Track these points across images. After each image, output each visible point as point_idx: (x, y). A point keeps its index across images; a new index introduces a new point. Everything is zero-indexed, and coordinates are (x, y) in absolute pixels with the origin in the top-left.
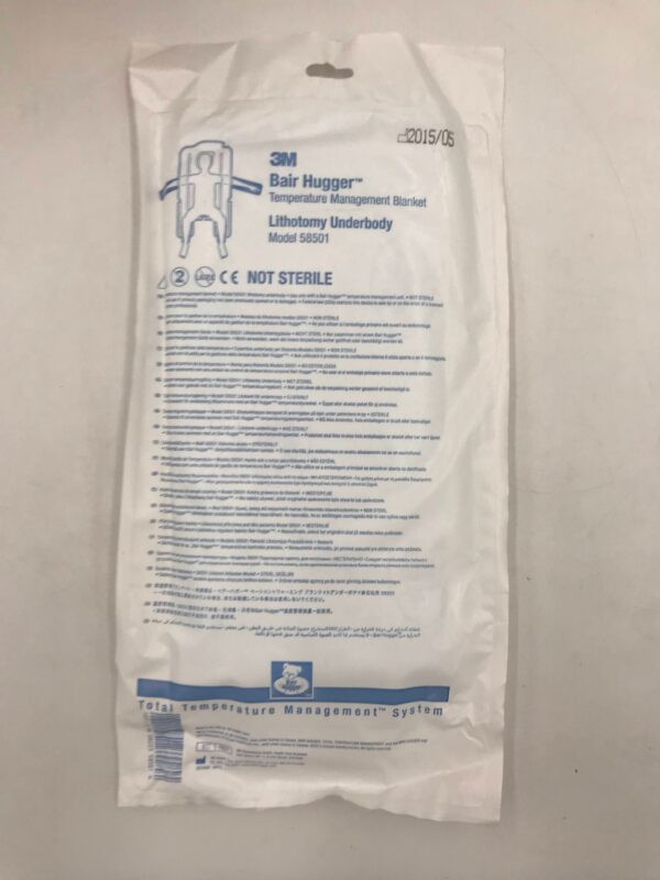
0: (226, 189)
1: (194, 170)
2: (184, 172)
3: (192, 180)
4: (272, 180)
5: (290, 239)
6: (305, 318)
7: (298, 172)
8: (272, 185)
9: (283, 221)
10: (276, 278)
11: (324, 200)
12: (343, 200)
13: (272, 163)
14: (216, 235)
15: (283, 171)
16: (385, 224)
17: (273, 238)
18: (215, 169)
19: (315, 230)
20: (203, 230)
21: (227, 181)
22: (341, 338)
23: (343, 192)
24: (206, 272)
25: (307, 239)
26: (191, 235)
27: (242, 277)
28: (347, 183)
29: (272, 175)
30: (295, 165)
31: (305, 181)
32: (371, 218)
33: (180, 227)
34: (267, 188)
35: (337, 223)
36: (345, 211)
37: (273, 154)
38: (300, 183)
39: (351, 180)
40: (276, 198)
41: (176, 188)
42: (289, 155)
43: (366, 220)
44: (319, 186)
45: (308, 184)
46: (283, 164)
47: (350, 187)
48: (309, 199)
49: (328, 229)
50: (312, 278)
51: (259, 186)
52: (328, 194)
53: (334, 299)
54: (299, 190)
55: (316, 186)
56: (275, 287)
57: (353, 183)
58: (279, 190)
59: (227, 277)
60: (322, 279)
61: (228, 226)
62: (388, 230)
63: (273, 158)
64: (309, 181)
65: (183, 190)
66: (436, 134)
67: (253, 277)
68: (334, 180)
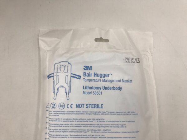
0: (69, 77)
1: (59, 71)
2: (55, 71)
3: (58, 74)
4: (84, 74)
5: (90, 93)
6: (95, 119)
7: (92, 72)
8: (84, 76)
9: (87, 87)
10: (85, 106)
11: (100, 81)
12: (106, 81)
13: (84, 69)
14: (66, 92)
15: (87, 72)
16: (120, 89)
17: (84, 93)
18: (66, 71)
19: (98, 90)
20: (62, 90)
21: (70, 75)
22: (106, 126)
23: (106, 78)
24: (62, 104)
25: (95, 93)
26: (57, 92)
27: (74, 106)
28: (107, 75)
29: (84, 73)
30: (91, 70)
31: (94, 74)
32: (115, 87)
33: (54, 89)
34: (82, 77)
35: (105, 88)
36: (107, 84)
37: (84, 67)
38: (93, 75)
39: (109, 74)
40: (85, 80)
41: (53, 76)
42: (89, 67)
43: (114, 87)
44: (99, 76)
45: (95, 75)
46: (88, 69)
47: (108, 77)
48: (96, 80)
49: (102, 90)
50: (96, 106)
51: (80, 76)
52: (102, 79)
53: (104, 113)
54: (92, 77)
55: (98, 76)
56: (85, 109)
57: (109, 75)
58: (86, 78)
59: (69, 106)
60: (100, 107)
61: (70, 89)
62: (121, 90)
63: (84, 68)
64: (96, 75)
65: (55, 77)
66: (134, 59)
67: (77, 106)
68: (103, 74)
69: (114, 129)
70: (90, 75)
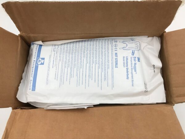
69: (103, 73)
70: (135, 60)
